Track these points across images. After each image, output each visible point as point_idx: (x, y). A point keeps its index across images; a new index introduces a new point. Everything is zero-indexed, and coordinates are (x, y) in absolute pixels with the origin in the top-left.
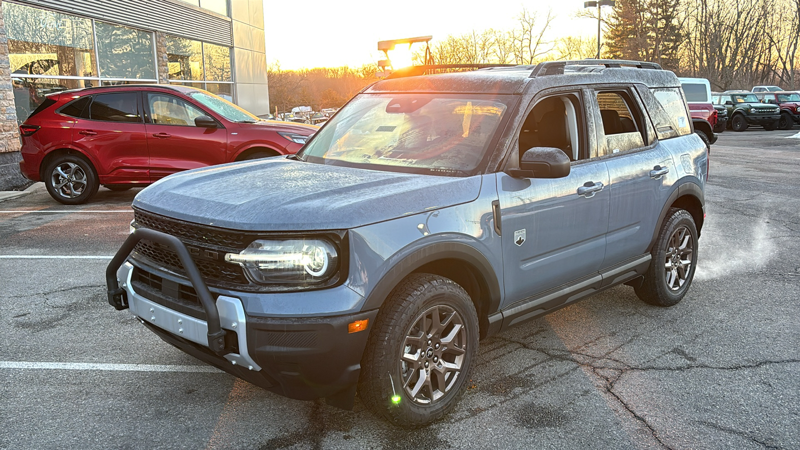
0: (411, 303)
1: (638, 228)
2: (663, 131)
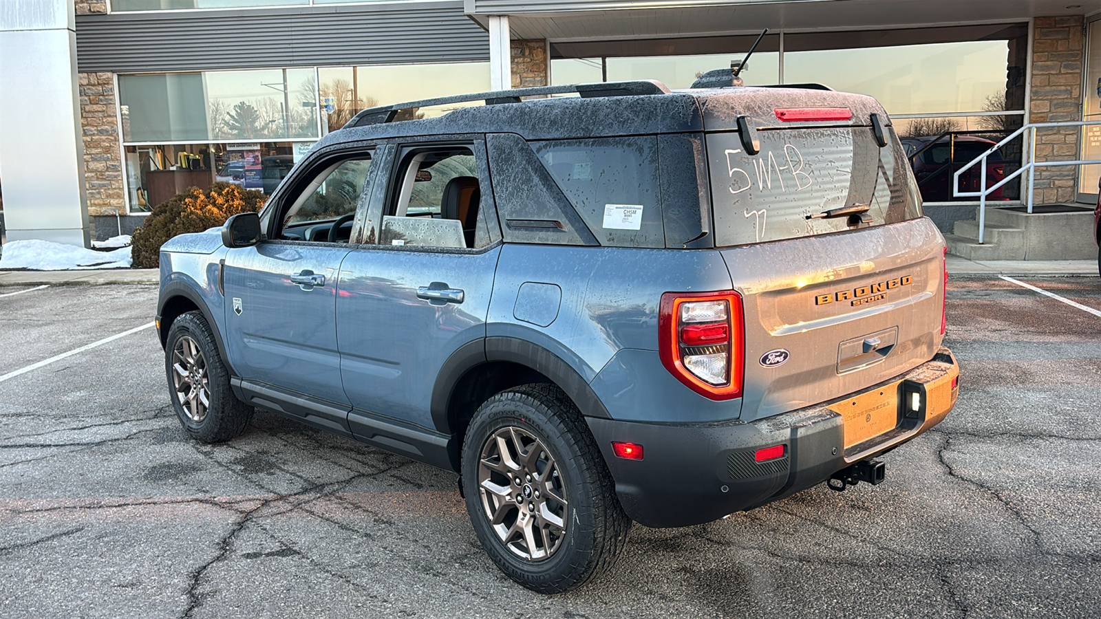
2: (527, 228)
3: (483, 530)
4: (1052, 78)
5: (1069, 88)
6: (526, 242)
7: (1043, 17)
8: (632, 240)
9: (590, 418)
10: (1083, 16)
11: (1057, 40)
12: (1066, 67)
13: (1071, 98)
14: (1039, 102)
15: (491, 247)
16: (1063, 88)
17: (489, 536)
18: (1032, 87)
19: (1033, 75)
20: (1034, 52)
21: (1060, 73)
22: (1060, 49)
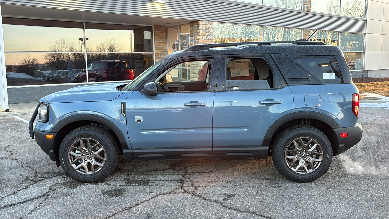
0: (73, 134)
1: (247, 130)
2: (297, 81)
3: (287, 170)
4: (160, 43)
5: (163, 47)
6: (297, 84)
7: (156, 25)
8: (333, 82)
9: (335, 129)
10: (165, 26)
11: (160, 32)
12: (162, 40)
13: (164, 49)
14: (157, 50)
15: (283, 87)
16: (162, 46)
17: (289, 171)
18: (155, 46)
19: (155, 42)
20: (154, 35)
21: (161, 42)
22: (161, 35)
